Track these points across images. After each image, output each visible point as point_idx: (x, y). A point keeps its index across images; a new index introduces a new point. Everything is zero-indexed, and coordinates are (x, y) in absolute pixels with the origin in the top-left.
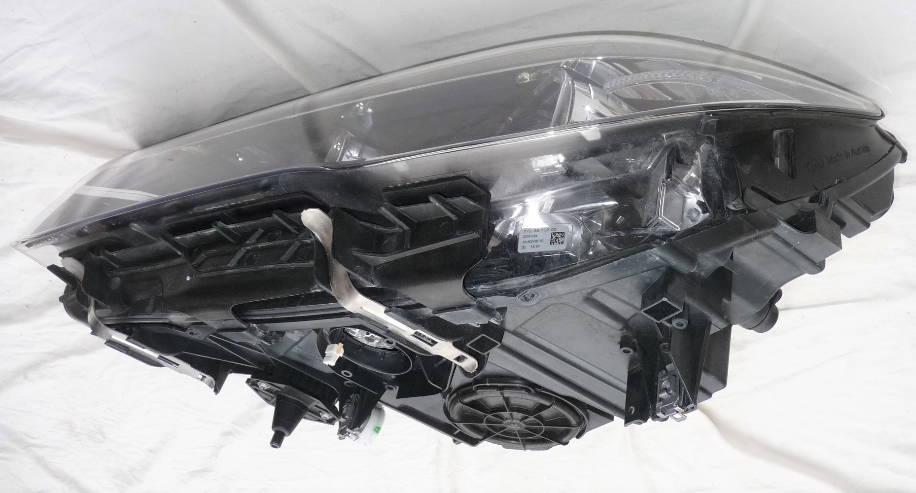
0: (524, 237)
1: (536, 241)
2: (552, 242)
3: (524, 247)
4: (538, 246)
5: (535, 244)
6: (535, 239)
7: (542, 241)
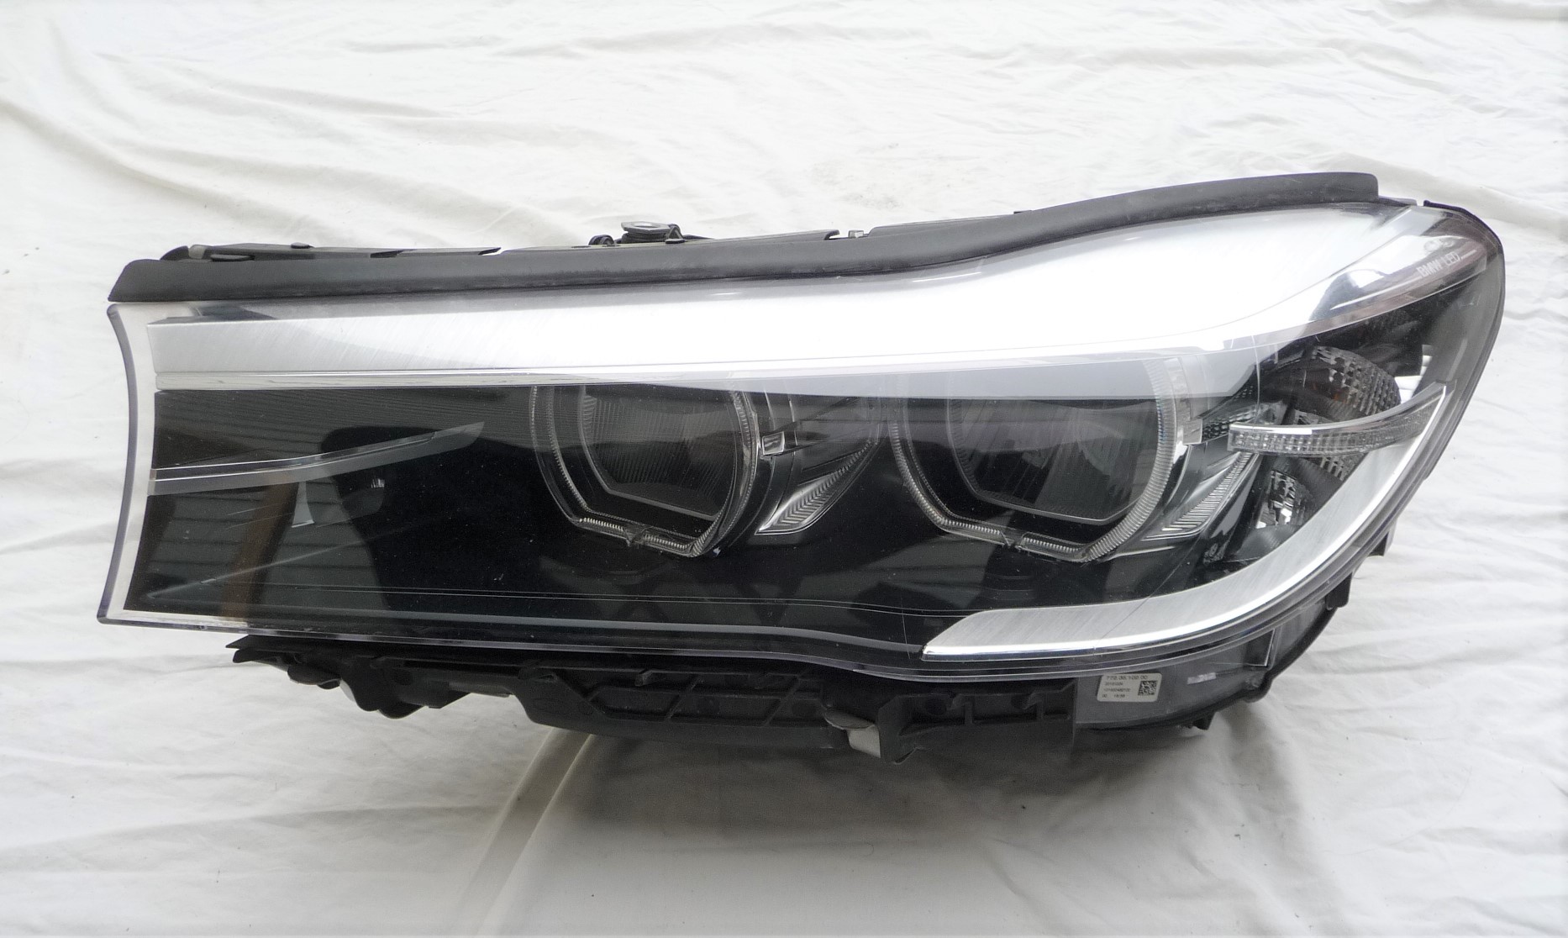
0: (1107, 684)
1: (1121, 690)
2: (1140, 692)
3: (1105, 696)
4: (1123, 696)
5: (1120, 693)
6: (1118, 687)
7: (1128, 690)
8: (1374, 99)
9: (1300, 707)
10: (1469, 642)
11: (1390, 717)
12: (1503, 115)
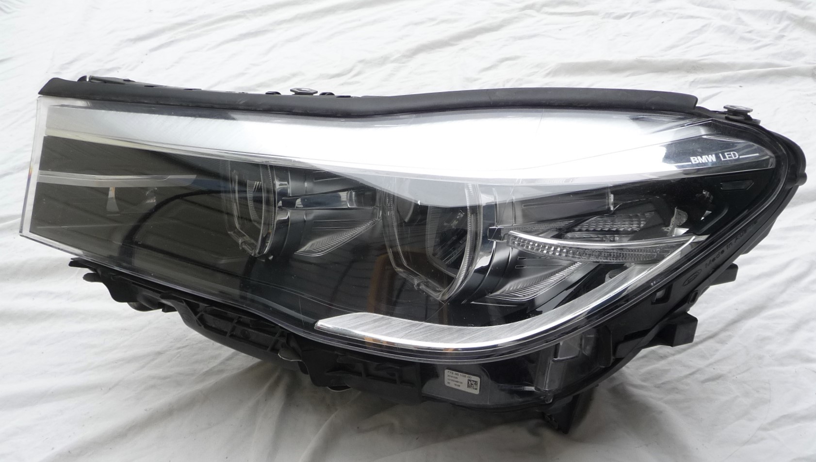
0: (449, 376)
2: (468, 386)
3: (449, 383)
4: (459, 386)
5: (457, 383)
6: (456, 379)
7: (461, 383)
8: (560, 30)
9: (663, 383)
10: (737, 309)
11: (714, 369)
12: (631, 17)
